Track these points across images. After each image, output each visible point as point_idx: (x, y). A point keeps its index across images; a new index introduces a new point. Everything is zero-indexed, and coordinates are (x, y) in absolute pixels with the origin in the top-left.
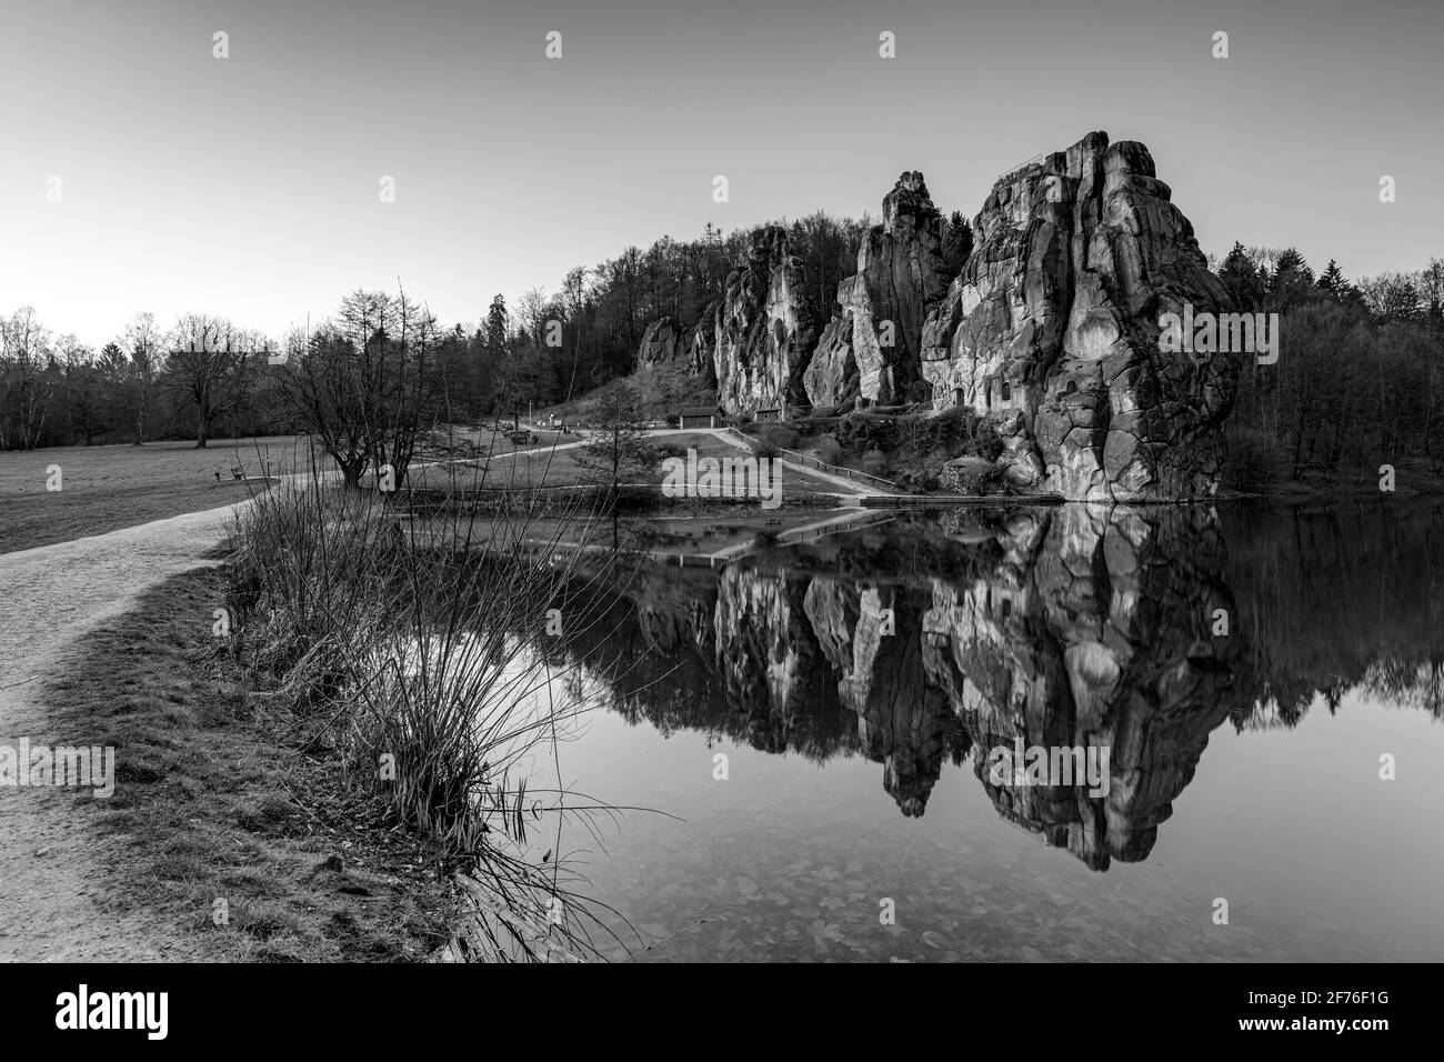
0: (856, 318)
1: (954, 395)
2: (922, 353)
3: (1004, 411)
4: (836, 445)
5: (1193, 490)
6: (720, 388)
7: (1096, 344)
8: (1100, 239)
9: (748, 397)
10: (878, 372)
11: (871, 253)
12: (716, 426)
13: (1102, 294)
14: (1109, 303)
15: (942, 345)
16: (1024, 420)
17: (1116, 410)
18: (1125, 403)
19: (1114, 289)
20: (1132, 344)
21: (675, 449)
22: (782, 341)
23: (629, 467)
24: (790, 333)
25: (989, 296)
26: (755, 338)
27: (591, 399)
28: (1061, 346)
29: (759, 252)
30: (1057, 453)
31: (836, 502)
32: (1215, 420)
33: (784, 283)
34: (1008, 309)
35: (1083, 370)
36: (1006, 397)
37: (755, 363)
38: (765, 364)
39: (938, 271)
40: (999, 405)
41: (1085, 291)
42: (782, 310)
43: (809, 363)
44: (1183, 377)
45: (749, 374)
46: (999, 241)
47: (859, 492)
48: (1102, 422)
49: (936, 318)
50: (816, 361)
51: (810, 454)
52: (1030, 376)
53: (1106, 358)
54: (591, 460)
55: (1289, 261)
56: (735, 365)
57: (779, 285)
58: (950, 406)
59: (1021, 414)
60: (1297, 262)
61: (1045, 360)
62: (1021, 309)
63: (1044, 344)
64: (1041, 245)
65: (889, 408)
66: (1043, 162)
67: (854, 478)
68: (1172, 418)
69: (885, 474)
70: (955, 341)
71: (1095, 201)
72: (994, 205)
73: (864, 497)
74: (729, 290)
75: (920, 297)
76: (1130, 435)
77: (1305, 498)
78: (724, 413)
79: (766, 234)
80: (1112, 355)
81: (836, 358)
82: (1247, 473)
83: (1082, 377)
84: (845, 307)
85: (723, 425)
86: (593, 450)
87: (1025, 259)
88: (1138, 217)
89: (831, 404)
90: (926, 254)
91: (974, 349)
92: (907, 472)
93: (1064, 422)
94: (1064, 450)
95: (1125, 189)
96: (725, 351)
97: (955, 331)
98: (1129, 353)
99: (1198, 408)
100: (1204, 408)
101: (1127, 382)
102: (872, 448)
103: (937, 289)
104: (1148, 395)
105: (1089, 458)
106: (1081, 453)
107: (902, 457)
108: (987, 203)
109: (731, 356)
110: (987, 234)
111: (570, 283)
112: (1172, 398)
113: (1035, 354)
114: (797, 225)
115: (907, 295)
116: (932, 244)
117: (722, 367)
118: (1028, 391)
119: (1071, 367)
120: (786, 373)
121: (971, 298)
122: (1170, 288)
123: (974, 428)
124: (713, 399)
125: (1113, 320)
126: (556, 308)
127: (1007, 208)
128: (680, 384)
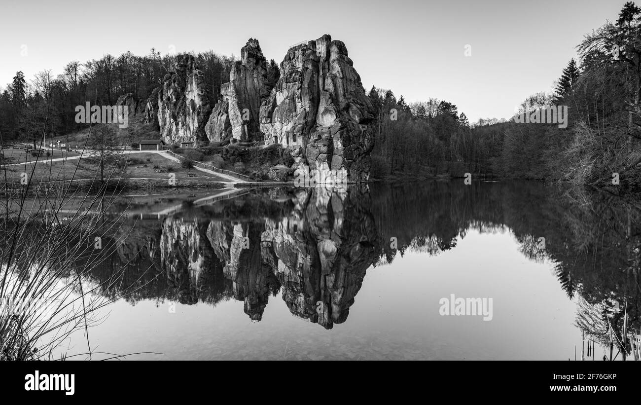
0: (230, 102)
1: (274, 138)
2: (260, 120)
3: (294, 146)
4: (222, 160)
5: (361, 178)
6: (161, 131)
7: (328, 121)
8: (329, 78)
9: (177, 136)
10: (240, 127)
11: (236, 73)
12: (160, 149)
13: (330, 101)
14: (333, 104)
15: (268, 117)
16: (302, 150)
17: (335, 147)
18: (338, 144)
19: (334, 99)
20: (341, 121)
21: (137, 160)
22: (194, 110)
23: (110, 170)
24: (198, 106)
25: (287, 97)
26: (180, 108)
27: (85, 133)
28: (315, 121)
29: (181, 66)
30: (314, 164)
31: (222, 186)
32: (368, 152)
33: (194, 82)
34: (295, 103)
35: (324, 131)
36: (295, 140)
37: (180, 119)
38: (185, 120)
39: (265, 84)
40: (292, 143)
41: (324, 99)
42: (193, 94)
43: (207, 121)
44: (358, 135)
45: (177, 125)
46: (291, 74)
47: (233, 181)
48: (331, 152)
49: (266, 105)
50: (211, 120)
51: (209, 164)
52: (304, 132)
53: (332, 126)
54: (86, 166)
55: (389, 94)
56: (169, 120)
57: (192, 83)
58: (272, 144)
59: (301, 148)
60: (391, 95)
61: (309, 126)
62: (300, 104)
63: (309, 119)
64: (307, 78)
65: (245, 143)
66: (307, 44)
67: (231, 174)
68: (354, 150)
69: (244, 173)
70: (274, 115)
71: (327, 63)
72: (288, 58)
73: (235, 183)
74: (166, 83)
75: (258, 95)
76: (340, 157)
77: (395, 181)
78: (164, 144)
79: (184, 58)
80: (334, 125)
81: (220, 119)
82: (378, 173)
83: (323, 133)
84: (224, 97)
85: (164, 149)
86: (88, 161)
87: (301, 83)
88: (342, 71)
89: (219, 140)
90: (260, 76)
91: (281, 119)
92: (254, 172)
93: (317, 151)
94: (317, 163)
95: (337, 59)
96: (164, 113)
97: (273, 111)
98: (340, 125)
99: (363, 147)
100: (365, 147)
101: (339, 136)
102: (239, 161)
103: (266, 92)
104: (346, 141)
105: (326, 165)
106: (323, 164)
107: (252, 166)
108: (285, 57)
109: (167, 115)
110: (286, 71)
111: (69, 70)
112: (354, 143)
113: (306, 123)
114: (200, 56)
115: (253, 94)
116: (263, 72)
117: (162, 121)
118: (303, 138)
119: (319, 129)
120: (196, 125)
121: (280, 97)
122: (353, 100)
123: (282, 153)
124: (159, 136)
125: (334, 111)
126: (59, 82)
127: (294, 60)
128: (139, 128)
